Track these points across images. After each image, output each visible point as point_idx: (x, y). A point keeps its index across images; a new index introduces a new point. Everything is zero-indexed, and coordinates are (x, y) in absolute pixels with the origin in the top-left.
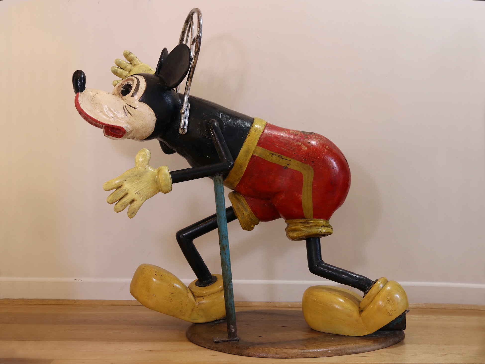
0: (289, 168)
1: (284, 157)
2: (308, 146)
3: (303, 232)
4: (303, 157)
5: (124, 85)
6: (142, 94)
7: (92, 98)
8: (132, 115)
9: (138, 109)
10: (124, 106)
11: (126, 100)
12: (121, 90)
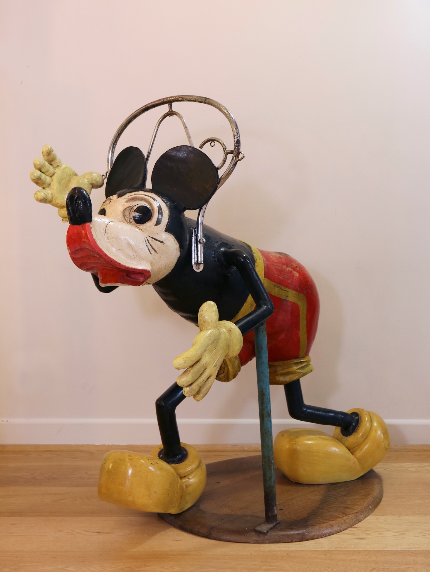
0: (288, 301)
1: (283, 287)
2: (299, 273)
3: (298, 374)
4: (297, 286)
5: (135, 208)
6: (168, 220)
7: (105, 230)
8: (157, 251)
9: (164, 242)
10: (145, 240)
11: (146, 231)
12: (132, 216)
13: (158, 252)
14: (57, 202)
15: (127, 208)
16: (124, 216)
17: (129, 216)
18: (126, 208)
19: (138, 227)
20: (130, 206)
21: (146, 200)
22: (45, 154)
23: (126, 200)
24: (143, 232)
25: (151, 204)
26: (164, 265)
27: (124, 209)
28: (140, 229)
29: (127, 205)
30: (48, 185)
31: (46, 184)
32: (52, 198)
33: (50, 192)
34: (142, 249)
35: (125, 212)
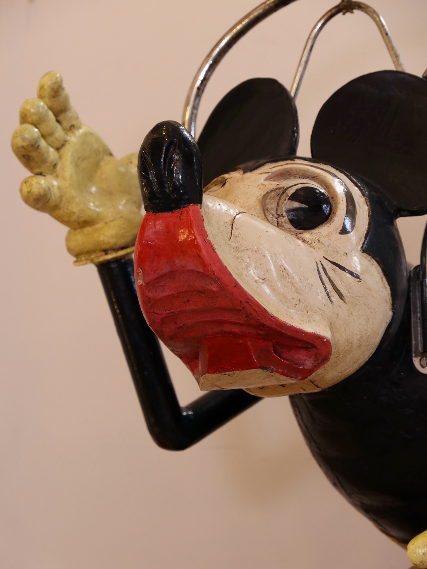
5: (291, 191)
6: (367, 226)
7: (230, 227)
8: (345, 298)
9: (361, 276)
10: (317, 266)
11: (319, 246)
12: (284, 209)
13: (347, 300)
14: (70, 208)
15: (272, 191)
16: (265, 210)
17: (277, 210)
18: (268, 190)
19: (300, 235)
20: (278, 186)
21: (314, 178)
22: (47, 92)
23: (267, 175)
24: (312, 249)
25: (326, 186)
26: (359, 337)
27: (265, 193)
28: (304, 241)
29: (273, 185)
30: (52, 168)
31: (48, 165)
32: (61, 197)
33: (55, 183)
34: (312, 286)
35: (265, 201)
